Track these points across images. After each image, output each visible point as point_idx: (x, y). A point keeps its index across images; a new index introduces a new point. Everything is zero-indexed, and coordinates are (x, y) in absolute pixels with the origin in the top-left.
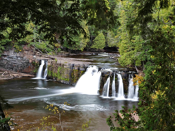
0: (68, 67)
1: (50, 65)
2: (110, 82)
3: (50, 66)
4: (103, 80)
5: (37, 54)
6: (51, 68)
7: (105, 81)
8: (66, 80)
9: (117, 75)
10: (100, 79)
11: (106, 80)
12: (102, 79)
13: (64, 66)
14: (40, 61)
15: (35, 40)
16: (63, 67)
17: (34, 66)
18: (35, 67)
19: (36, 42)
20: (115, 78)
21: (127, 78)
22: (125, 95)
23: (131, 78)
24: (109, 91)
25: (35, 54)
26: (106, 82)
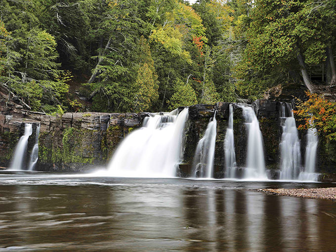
0: (92, 125)
1: (45, 131)
2: (218, 133)
3: (46, 135)
4: (193, 131)
5: (15, 111)
6: (47, 138)
7: (201, 130)
8: (85, 162)
9: (241, 110)
10: (186, 130)
11: (205, 128)
12: (190, 129)
13: (83, 125)
14: (23, 125)
15: (12, 70)
16: (79, 128)
17: (7, 143)
18: (9, 145)
19: (13, 76)
20: (235, 118)
21: (273, 115)
22: (269, 171)
23: (288, 115)
24: (215, 161)
25: (9, 112)
26: (203, 133)
